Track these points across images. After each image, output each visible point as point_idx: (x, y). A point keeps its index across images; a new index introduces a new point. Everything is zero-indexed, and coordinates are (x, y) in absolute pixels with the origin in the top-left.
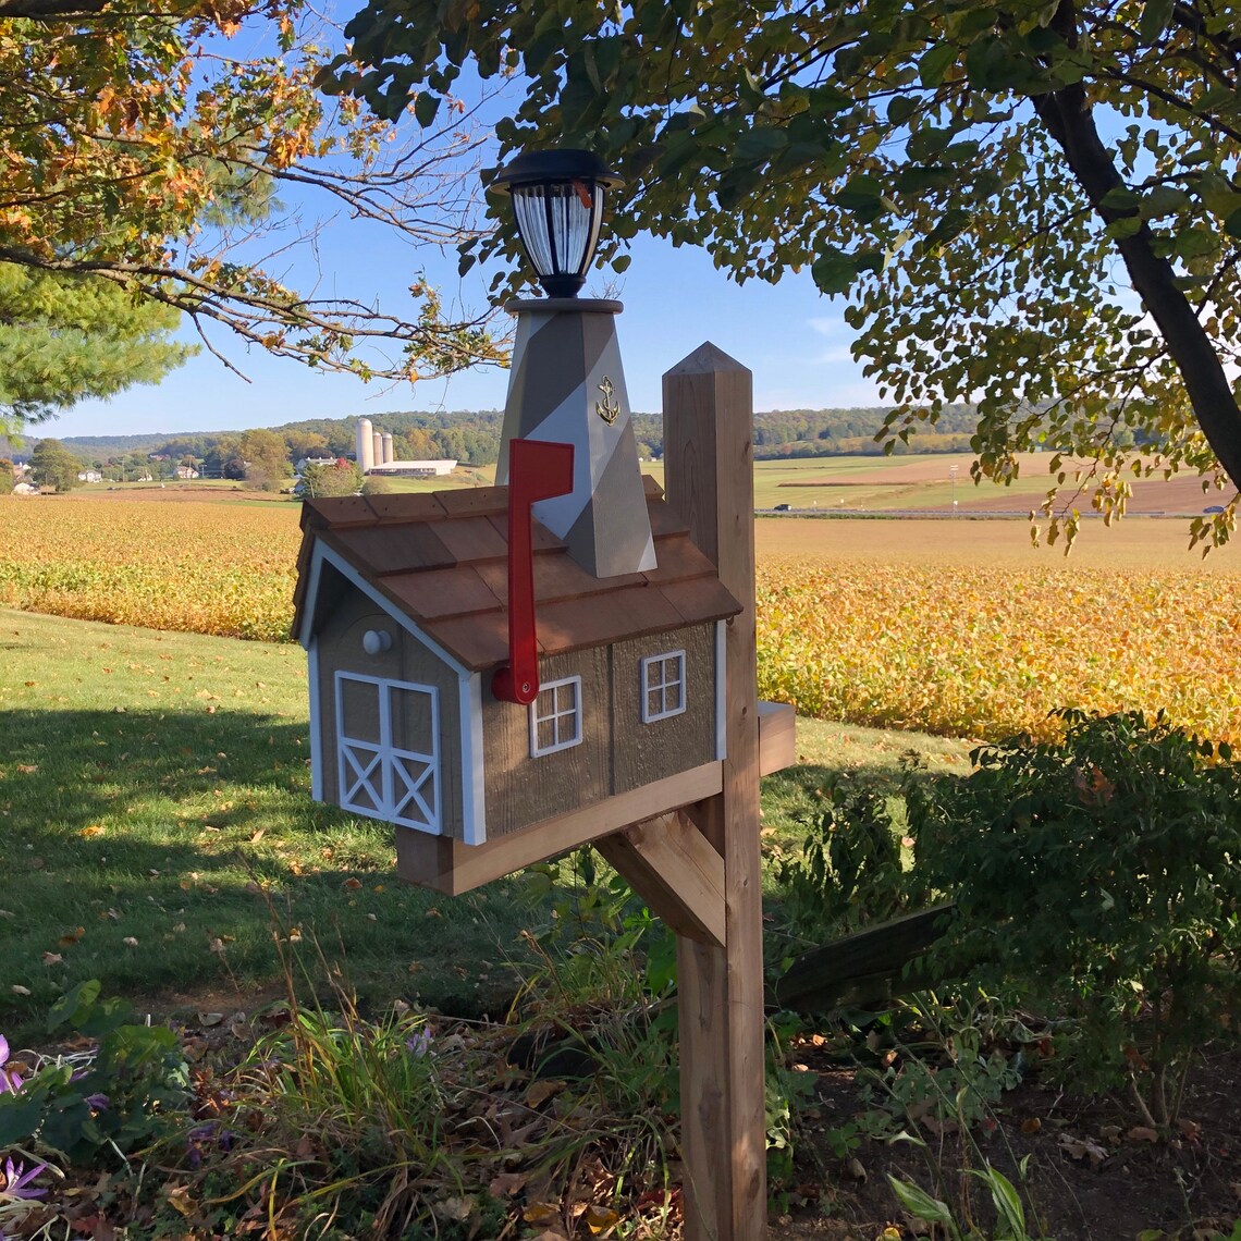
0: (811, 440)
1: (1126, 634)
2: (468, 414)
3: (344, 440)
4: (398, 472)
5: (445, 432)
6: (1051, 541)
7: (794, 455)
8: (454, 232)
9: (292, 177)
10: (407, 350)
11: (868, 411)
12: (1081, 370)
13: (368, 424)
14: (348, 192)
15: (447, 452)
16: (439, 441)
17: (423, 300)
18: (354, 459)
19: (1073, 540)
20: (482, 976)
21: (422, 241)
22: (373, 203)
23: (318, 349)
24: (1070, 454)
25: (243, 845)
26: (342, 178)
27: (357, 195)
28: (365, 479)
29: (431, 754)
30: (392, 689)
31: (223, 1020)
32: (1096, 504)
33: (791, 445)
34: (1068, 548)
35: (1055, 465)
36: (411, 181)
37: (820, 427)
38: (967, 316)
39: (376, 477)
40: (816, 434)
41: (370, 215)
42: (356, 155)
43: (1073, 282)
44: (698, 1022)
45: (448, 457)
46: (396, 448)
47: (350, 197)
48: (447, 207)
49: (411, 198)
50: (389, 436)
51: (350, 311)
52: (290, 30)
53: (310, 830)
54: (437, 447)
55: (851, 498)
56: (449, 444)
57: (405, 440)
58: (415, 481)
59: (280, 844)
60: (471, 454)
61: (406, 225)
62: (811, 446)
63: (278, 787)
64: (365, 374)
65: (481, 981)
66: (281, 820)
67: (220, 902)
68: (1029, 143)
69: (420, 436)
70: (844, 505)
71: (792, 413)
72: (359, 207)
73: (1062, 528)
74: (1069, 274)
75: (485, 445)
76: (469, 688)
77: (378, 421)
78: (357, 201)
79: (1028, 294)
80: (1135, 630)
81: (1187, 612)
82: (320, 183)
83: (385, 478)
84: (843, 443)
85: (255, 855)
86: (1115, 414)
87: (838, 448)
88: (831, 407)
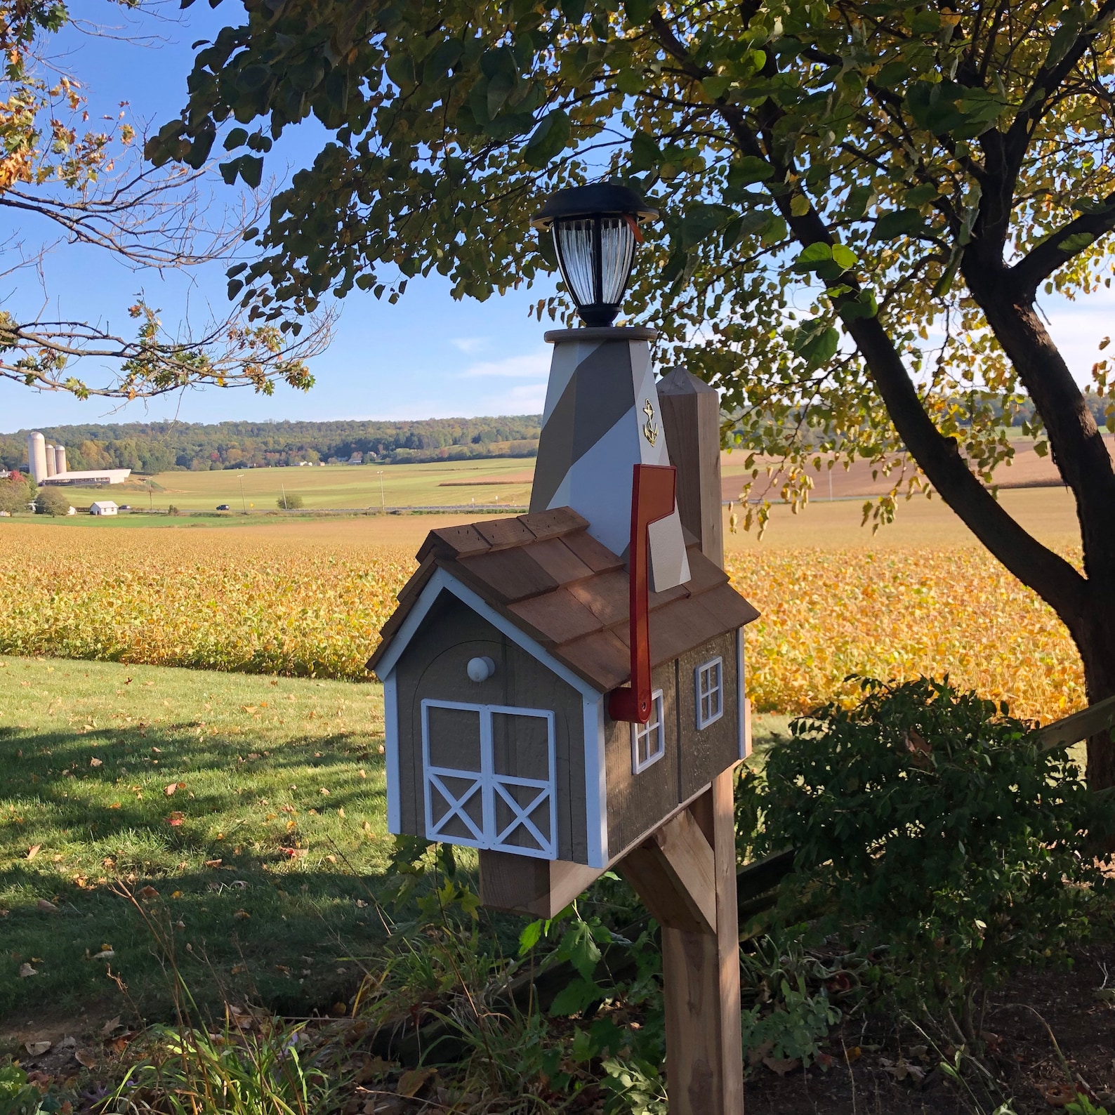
0: (466, 444)
1: (781, 605)
2: (140, 425)
3: (16, 453)
4: (72, 482)
5: (118, 443)
6: (747, 527)
7: (451, 458)
8: (175, 257)
9: (9, 203)
10: (125, 368)
11: (513, 419)
12: (768, 382)
13: (40, 437)
14: (68, 218)
15: (121, 462)
16: (112, 452)
17: (142, 320)
18: (28, 471)
19: (765, 526)
20: (305, 972)
21: (141, 265)
22: (93, 229)
23: (36, 368)
24: (762, 453)
25: (21, 862)
26: (60, 205)
27: (77, 221)
28: (39, 489)
29: (547, 779)
30: (494, 715)
31: (52, 1047)
32: (784, 495)
33: (447, 449)
34: (760, 533)
35: (749, 463)
36: (130, 209)
37: (473, 433)
38: (671, 340)
39: (51, 488)
40: (469, 439)
41: (89, 240)
42: (71, 183)
43: (758, 308)
44: (686, 1007)
45: (121, 467)
46: (69, 460)
47: (68, 223)
48: (169, 234)
49: (129, 225)
50: (62, 448)
51: (74, 332)
52: (19, 63)
53: (86, 838)
54: (108, 459)
55: (505, 495)
56: (121, 454)
57: (78, 452)
58: (89, 490)
59: (58, 858)
60: (144, 463)
61: (126, 250)
62: (466, 450)
63: (42, 801)
64: (82, 393)
65: (305, 977)
66: (55, 833)
67: (15, 924)
68: (709, 186)
69: (92, 447)
70: (499, 501)
71: (447, 420)
72: (78, 232)
73: (756, 518)
74: (756, 301)
75: (157, 455)
76: (592, 710)
77: (49, 434)
78: (75, 226)
79: (721, 321)
80: (787, 602)
81: (825, 584)
82: (39, 209)
83: (59, 488)
84: (494, 447)
85: (36, 872)
86: (798, 419)
87: (489, 451)
88: (482, 415)
